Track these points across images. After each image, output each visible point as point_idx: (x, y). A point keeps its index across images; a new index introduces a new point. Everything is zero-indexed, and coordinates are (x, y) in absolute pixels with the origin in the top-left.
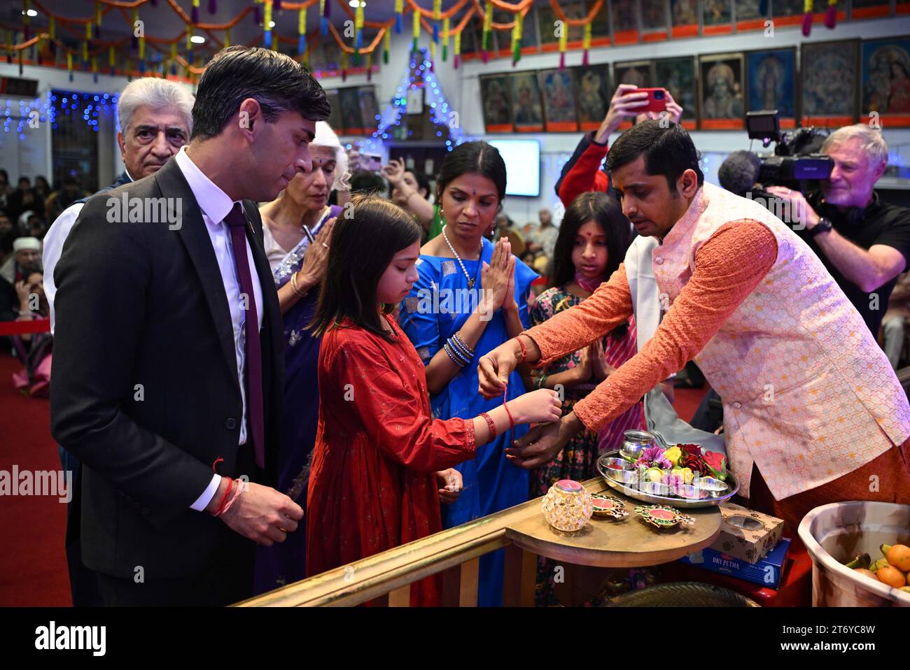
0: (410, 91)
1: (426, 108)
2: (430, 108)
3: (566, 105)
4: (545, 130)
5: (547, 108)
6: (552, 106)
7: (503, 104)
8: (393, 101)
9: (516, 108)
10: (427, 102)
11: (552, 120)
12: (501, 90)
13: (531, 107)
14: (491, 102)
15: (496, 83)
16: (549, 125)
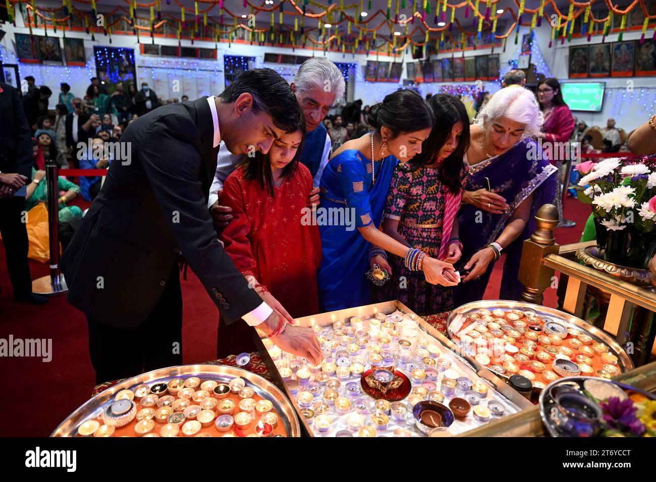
0: (521, 57)
1: (530, 65)
3: (627, 62)
5: (613, 63)
6: (617, 63)
7: (584, 62)
8: (509, 63)
10: (532, 62)
11: (615, 70)
12: (583, 54)
13: (602, 63)
14: (576, 61)
15: (580, 51)
16: (613, 73)
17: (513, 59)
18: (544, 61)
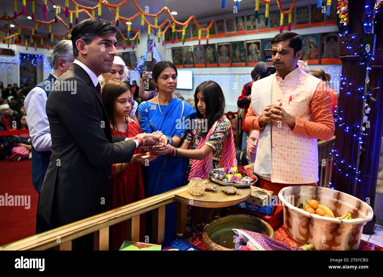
0: (148, 53)
1: (153, 59)
2: (155, 59)
3: (201, 58)
4: (194, 67)
5: (195, 59)
6: (196, 58)
7: (180, 58)
8: (141, 57)
9: (184, 59)
10: (154, 57)
11: (196, 63)
12: (179, 53)
13: (189, 59)
14: (176, 57)
15: (177, 51)
16: (196, 65)
17: (143, 55)
18: (160, 57)
